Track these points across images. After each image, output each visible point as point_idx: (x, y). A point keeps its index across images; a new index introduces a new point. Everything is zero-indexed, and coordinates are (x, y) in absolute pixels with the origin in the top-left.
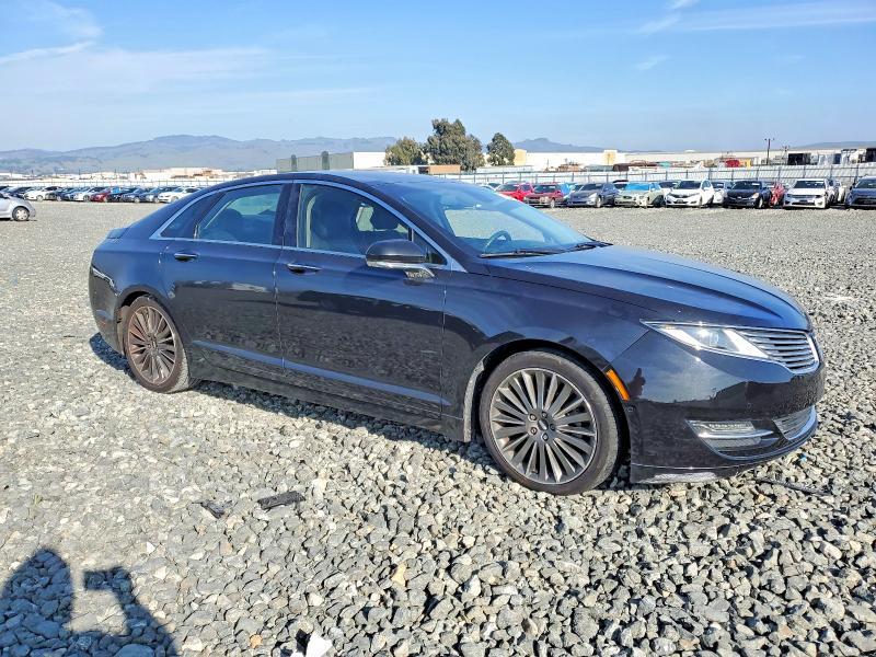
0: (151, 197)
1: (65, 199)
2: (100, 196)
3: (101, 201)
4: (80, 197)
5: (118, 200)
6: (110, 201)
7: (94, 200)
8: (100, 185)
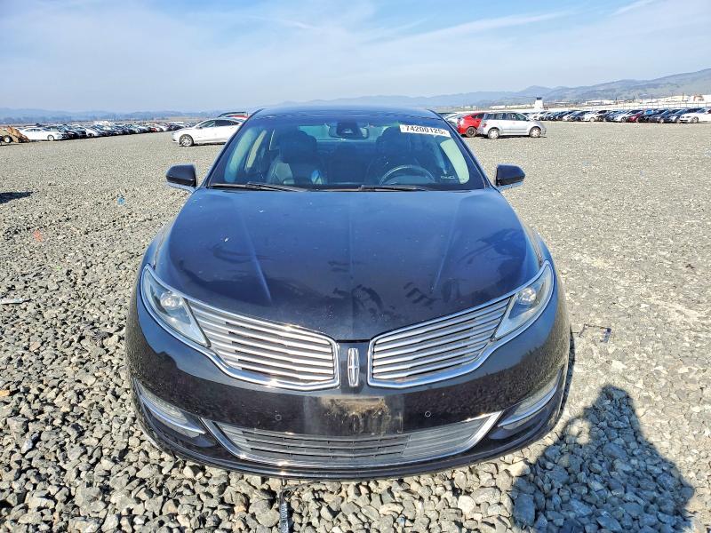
0: (674, 118)
1: (608, 120)
2: (633, 118)
3: (634, 121)
4: (619, 119)
5: (647, 121)
6: (640, 121)
7: (629, 120)
8: (636, 108)
